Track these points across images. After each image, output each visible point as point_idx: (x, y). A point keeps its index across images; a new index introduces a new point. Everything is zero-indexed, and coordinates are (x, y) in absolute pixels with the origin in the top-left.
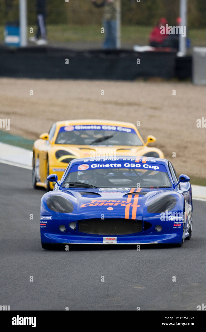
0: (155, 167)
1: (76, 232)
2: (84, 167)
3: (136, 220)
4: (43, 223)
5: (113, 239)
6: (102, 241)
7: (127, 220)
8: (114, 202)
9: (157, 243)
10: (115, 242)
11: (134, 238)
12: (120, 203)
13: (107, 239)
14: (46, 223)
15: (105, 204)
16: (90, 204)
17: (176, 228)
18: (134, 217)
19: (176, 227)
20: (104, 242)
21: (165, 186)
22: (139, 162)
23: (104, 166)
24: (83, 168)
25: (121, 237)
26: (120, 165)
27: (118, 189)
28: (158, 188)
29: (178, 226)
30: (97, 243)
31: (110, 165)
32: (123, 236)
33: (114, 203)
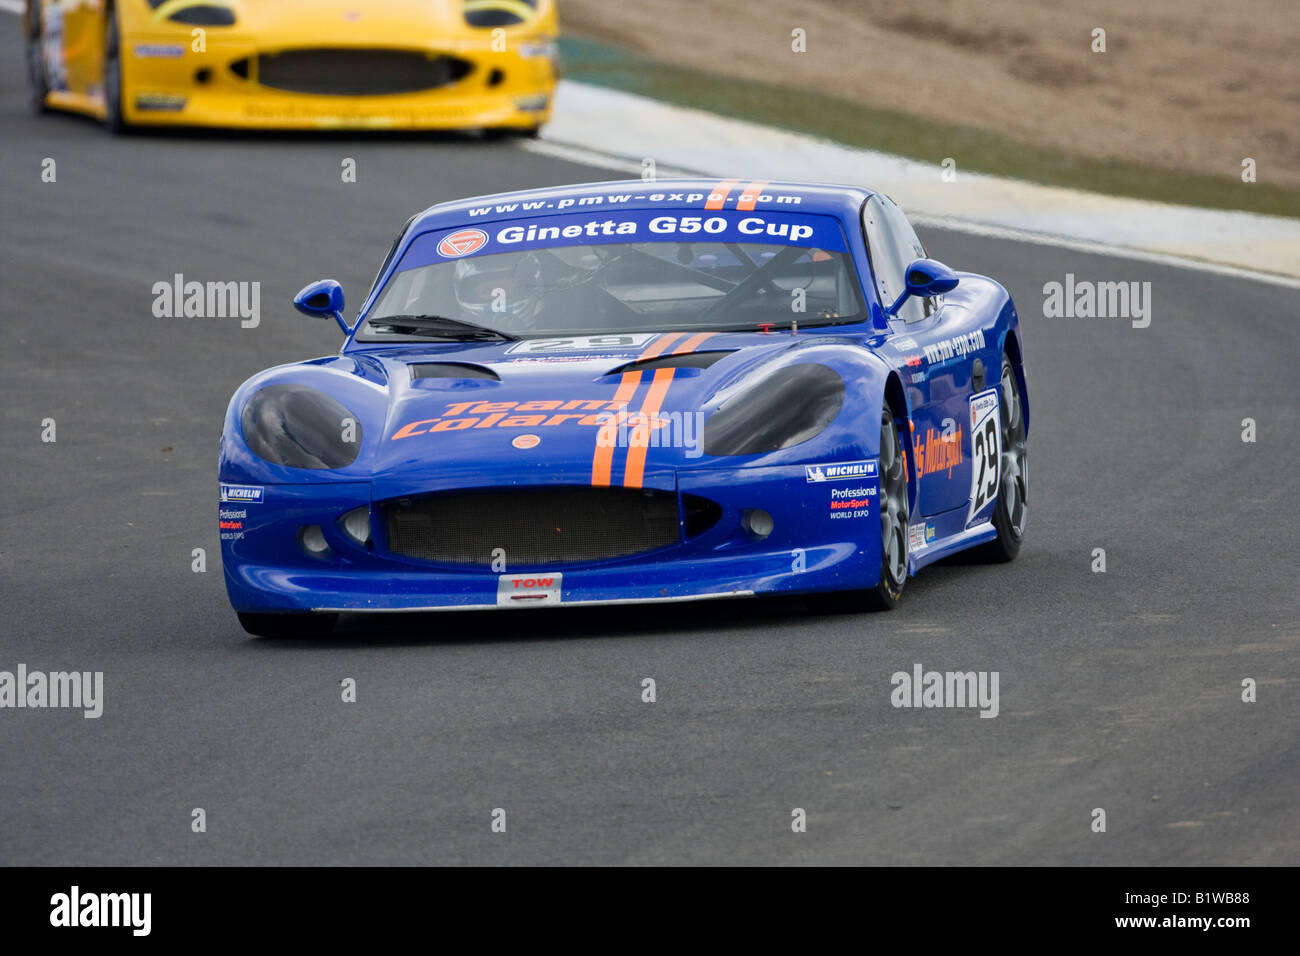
0: (796, 229)
1: (374, 555)
2: (464, 241)
3: (643, 488)
4: (228, 520)
5: (545, 580)
6: (491, 595)
7: (601, 490)
8: (552, 408)
9: (749, 592)
10: (553, 598)
11: (644, 573)
12: (577, 410)
13: (517, 583)
14: (241, 520)
15: (506, 418)
16: (437, 423)
17: (842, 520)
18: (634, 478)
19: (842, 515)
20: (504, 600)
21: (833, 318)
22: (720, 207)
23: (555, 232)
24: (461, 248)
25: (581, 569)
26: (632, 228)
27: (599, 340)
28: (795, 327)
29: (852, 510)
30: (469, 604)
31: (586, 226)
32: (591, 565)
33: (550, 414)
